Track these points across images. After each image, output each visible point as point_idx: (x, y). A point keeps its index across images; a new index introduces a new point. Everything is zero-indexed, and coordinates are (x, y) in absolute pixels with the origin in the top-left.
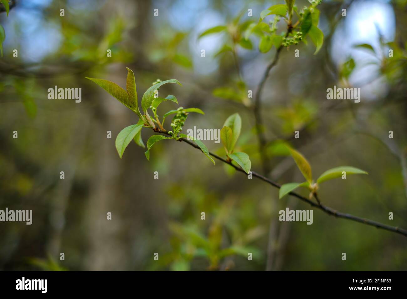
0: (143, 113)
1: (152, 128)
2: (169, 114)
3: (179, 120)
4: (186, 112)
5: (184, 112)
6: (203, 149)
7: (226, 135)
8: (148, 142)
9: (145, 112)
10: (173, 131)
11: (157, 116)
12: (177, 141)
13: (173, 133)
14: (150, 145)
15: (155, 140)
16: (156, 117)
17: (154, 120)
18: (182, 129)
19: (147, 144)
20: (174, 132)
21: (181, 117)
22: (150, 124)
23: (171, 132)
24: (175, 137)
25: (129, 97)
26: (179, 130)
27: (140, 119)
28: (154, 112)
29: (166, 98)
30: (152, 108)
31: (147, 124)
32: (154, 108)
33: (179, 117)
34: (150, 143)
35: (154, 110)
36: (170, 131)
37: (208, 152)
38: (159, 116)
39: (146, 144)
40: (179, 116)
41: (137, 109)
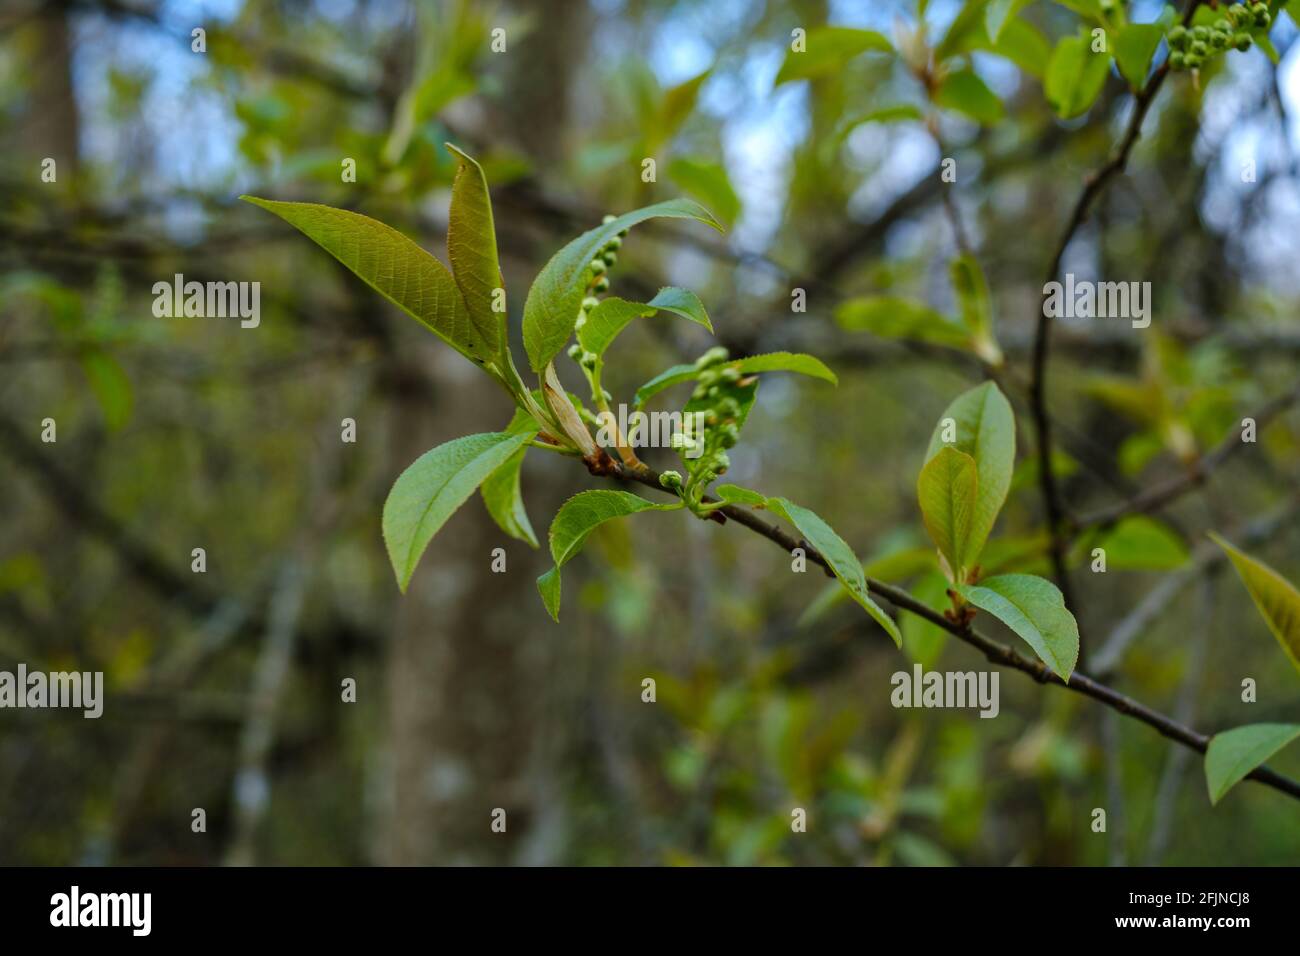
0: (535, 381)
1: (578, 453)
2: (664, 386)
3: (711, 414)
4: (746, 376)
5: (732, 371)
6: (837, 562)
7: (950, 492)
8: (555, 524)
9: (543, 376)
10: (684, 471)
11: (606, 395)
12: (706, 518)
13: (685, 479)
14: (565, 541)
15: (593, 514)
16: (600, 399)
17: (587, 413)
18: (731, 460)
19: (552, 536)
20: (690, 477)
21: (716, 400)
22: (566, 435)
23: (676, 475)
24: (695, 500)
25: (460, 295)
26: (713, 465)
27: (518, 410)
28: (588, 373)
29: (652, 303)
30: (579, 355)
31: (557, 435)
32: (589, 356)
33: (706, 401)
34: (564, 532)
35: (591, 366)
36: (668, 473)
37: (863, 578)
38: (612, 395)
39: (548, 537)
40: (706, 397)
41: (505, 356)
